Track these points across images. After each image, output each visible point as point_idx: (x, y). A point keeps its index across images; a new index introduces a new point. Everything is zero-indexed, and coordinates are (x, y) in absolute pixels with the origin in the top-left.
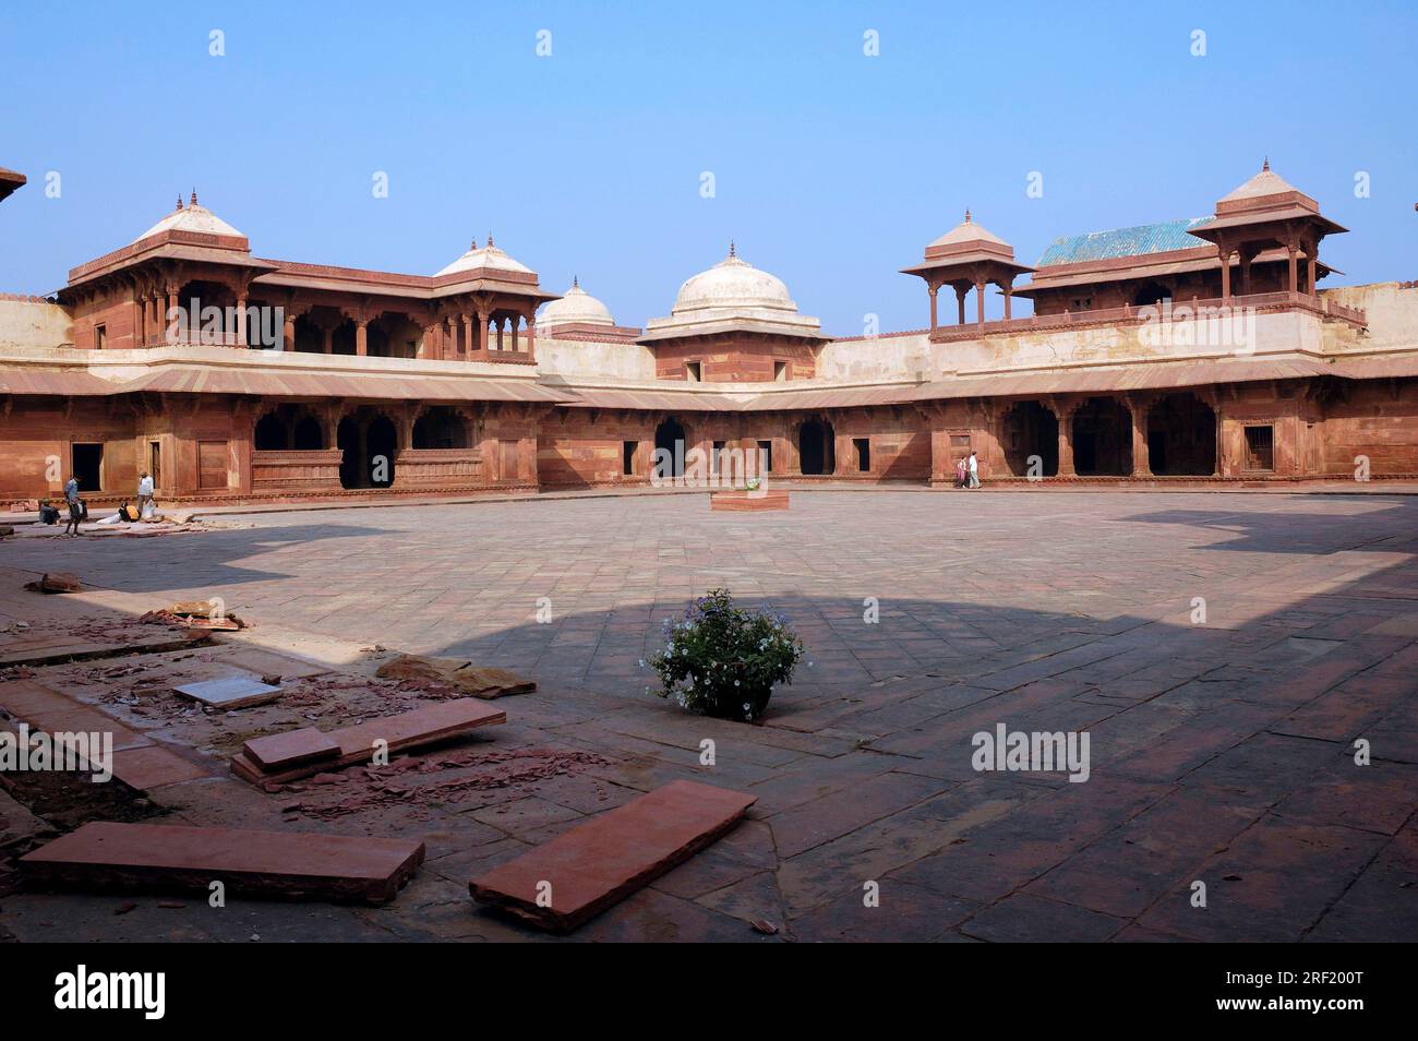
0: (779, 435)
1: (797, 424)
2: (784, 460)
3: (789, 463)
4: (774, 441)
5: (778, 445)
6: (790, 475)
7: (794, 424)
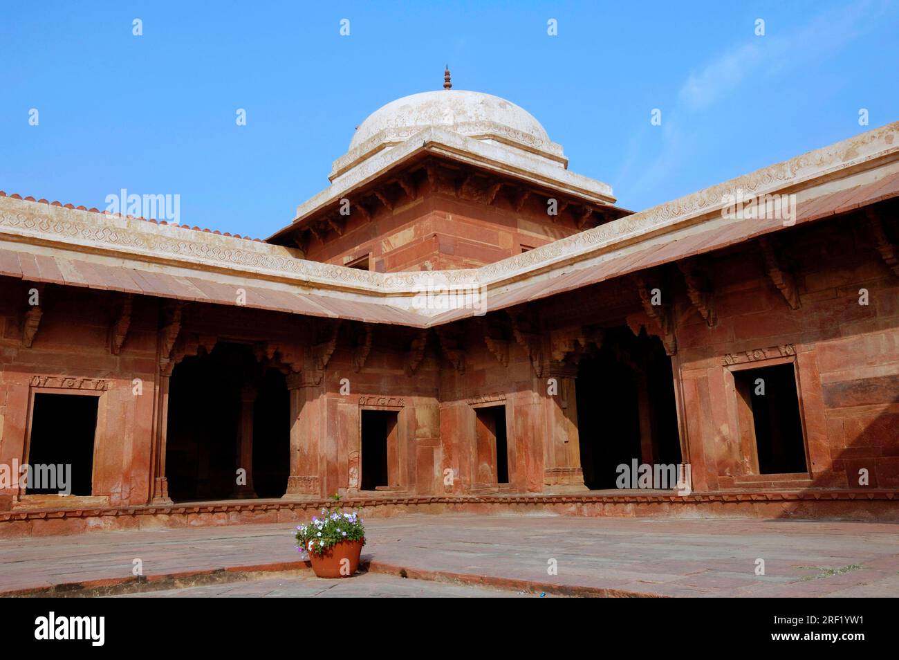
0: (522, 387)
1: (568, 357)
2: (538, 454)
3: (549, 459)
4: (511, 401)
5: (521, 412)
6: (553, 491)
7: (558, 356)
